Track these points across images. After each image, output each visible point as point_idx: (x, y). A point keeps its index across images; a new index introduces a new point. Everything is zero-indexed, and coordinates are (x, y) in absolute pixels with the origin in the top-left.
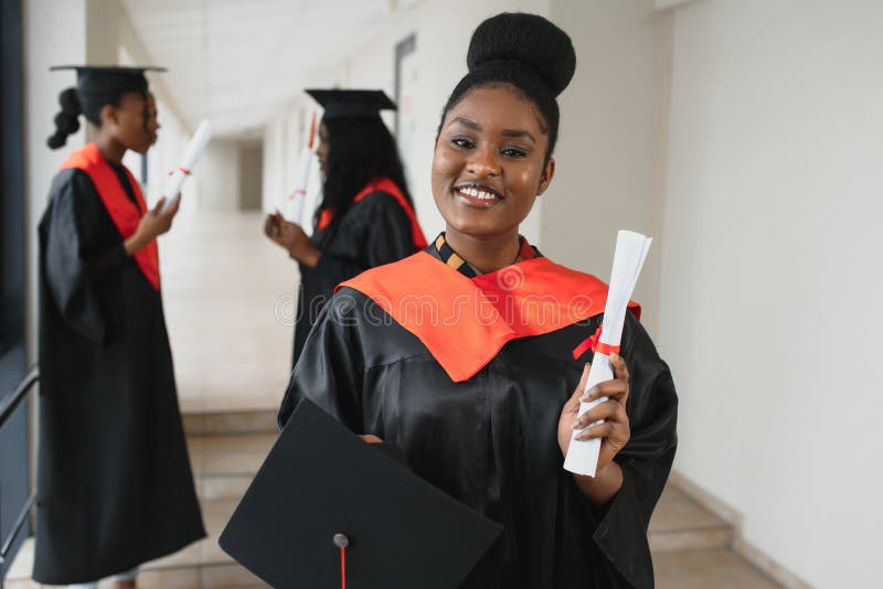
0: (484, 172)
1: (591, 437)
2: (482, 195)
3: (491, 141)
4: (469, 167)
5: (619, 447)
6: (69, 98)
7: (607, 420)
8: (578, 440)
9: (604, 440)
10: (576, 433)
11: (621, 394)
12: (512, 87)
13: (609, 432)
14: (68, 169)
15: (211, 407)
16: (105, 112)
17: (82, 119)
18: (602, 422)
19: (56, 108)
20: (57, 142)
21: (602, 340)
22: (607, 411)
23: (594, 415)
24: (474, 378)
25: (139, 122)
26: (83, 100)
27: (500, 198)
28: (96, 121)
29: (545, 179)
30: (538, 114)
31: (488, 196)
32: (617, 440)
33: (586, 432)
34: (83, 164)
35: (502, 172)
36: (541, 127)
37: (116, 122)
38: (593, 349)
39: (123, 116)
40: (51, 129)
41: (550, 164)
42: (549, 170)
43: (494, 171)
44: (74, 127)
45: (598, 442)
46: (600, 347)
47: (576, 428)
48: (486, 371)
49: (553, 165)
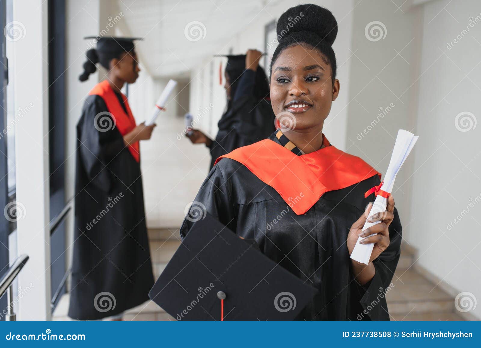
0: (298, 93)
1: (369, 242)
2: (300, 106)
3: (299, 75)
4: (290, 92)
5: (383, 250)
6: (92, 55)
7: (378, 234)
8: (361, 243)
9: (376, 245)
10: (360, 239)
11: (389, 220)
12: (303, 44)
13: (380, 240)
14: (93, 95)
15: (162, 225)
16: (112, 63)
17: (98, 66)
18: (376, 234)
19: (84, 59)
20: (84, 78)
21: (383, 188)
22: (380, 229)
23: (373, 230)
24: (308, 212)
25: (130, 68)
26: (101, 56)
27: (310, 106)
28: (107, 67)
29: (335, 91)
30: (322, 55)
31: (304, 106)
32: (383, 245)
33: (367, 240)
34: (100, 92)
35: (309, 92)
36: (325, 61)
37: (119, 67)
38: (376, 193)
39: (123, 64)
40: (81, 71)
41: (335, 82)
42: (336, 86)
43: (304, 92)
44: (93, 70)
45: (372, 245)
46: (381, 193)
47: (361, 236)
48: (314, 208)
49: (338, 82)
